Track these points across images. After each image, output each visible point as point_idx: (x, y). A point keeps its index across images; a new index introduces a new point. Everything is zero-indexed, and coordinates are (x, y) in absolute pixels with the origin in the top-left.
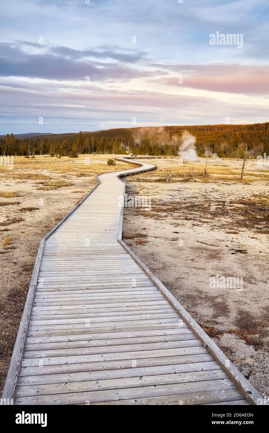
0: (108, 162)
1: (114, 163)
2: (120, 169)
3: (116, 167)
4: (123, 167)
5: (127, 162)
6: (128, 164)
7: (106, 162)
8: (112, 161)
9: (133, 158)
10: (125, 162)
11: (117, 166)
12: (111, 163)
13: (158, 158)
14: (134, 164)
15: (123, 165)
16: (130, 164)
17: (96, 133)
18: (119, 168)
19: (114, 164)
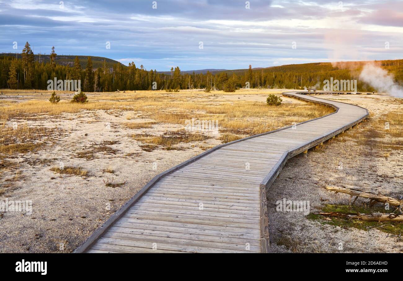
0: (268, 100)
1: (279, 101)
2: (289, 115)
3: (281, 110)
4: (296, 111)
5: (303, 100)
6: (306, 103)
7: (264, 100)
8: (276, 98)
9: (311, 94)
10: (299, 99)
11: (284, 108)
12: (273, 101)
13: (348, 94)
14: (315, 104)
15: (296, 105)
16: (309, 103)
17: (268, 69)
18: (287, 113)
19: (279, 104)
